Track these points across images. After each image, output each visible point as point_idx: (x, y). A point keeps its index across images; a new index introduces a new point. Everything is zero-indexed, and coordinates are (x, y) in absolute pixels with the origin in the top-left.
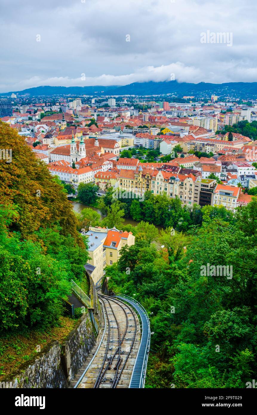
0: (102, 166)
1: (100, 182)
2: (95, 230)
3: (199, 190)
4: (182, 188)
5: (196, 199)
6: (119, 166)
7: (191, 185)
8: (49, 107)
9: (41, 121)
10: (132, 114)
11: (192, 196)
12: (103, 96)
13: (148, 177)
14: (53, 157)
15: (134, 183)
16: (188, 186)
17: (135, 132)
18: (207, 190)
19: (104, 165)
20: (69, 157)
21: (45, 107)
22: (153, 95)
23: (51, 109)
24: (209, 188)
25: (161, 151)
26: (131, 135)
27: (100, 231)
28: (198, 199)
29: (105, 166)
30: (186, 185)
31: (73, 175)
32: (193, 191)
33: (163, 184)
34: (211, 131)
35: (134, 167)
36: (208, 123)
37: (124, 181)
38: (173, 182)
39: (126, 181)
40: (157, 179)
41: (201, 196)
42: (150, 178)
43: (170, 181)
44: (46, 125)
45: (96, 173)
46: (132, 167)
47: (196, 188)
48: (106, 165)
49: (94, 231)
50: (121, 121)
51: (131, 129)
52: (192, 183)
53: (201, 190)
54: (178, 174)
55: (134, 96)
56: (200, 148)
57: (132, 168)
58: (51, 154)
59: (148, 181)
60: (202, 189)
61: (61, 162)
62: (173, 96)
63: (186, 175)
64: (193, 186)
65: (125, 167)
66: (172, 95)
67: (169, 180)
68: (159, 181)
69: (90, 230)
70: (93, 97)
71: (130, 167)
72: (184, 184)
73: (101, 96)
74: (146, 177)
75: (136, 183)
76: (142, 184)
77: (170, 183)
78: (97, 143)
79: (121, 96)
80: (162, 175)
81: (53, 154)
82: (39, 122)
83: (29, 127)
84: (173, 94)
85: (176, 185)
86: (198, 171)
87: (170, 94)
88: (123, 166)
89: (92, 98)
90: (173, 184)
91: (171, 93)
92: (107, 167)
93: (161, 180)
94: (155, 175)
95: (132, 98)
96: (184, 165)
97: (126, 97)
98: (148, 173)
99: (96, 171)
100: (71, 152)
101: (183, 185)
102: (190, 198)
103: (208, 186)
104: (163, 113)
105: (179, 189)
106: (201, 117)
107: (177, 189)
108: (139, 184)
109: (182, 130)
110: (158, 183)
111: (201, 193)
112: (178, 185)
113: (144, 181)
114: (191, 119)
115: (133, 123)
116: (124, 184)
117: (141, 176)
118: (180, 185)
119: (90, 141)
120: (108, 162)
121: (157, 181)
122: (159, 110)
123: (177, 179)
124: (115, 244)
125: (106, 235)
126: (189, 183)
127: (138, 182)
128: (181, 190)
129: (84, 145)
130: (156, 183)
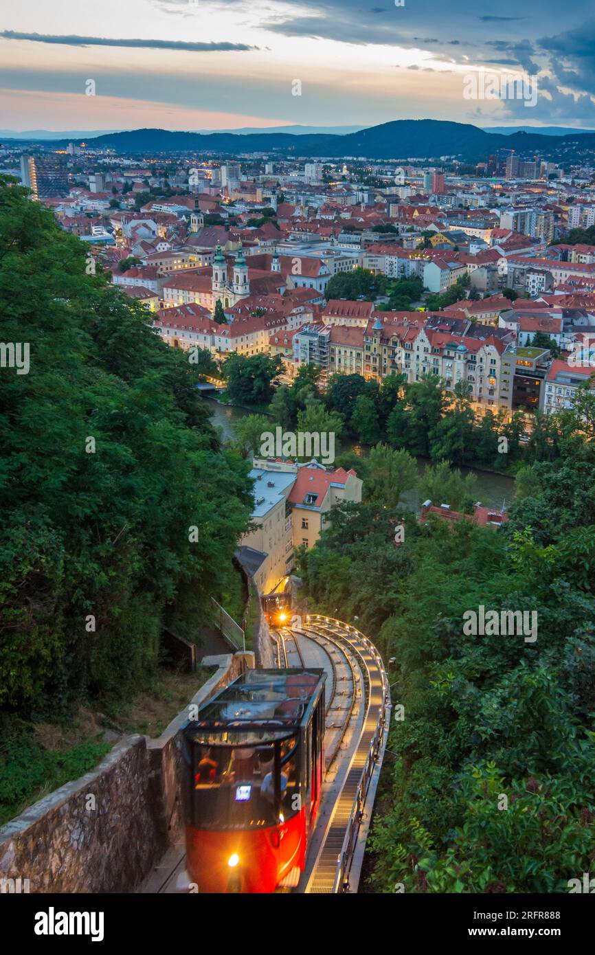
0: (289, 319)
1: (282, 355)
2: (267, 466)
3: (513, 373)
4: (472, 368)
5: (504, 394)
6: (328, 319)
7: (493, 362)
8: (163, 179)
9: (143, 210)
10: (360, 200)
11: (498, 385)
12: (292, 158)
13: (395, 343)
14: (170, 296)
15: (363, 356)
16: (487, 366)
17: (366, 240)
18: (529, 373)
19: (293, 315)
20: (208, 295)
21: (153, 179)
22: (409, 159)
23: (167, 185)
24: (533, 369)
25: (425, 285)
26: (356, 248)
27: (279, 468)
28: (510, 394)
29: (294, 318)
30: (481, 361)
31: (217, 338)
32: (498, 375)
33: (431, 359)
34: (537, 241)
35: (363, 321)
36: (534, 223)
37: (340, 352)
38: (452, 354)
39: (343, 353)
40: (415, 348)
41: (516, 387)
42: (399, 346)
43: (446, 353)
44: (154, 220)
45: (273, 334)
46: (358, 321)
48: (298, 316)
49: (266, 468)
50: (335, 215)
51: (357, 234)
52: (495, 354)
53: (516, 373)
54: (463, 336)
55: (362, 159)
56: (514, 278)
57: (358, 324)
58: (165, 289)
59: (395, 353)
60: (518, 372)
61: (188, 308)
62: (454, 161)
63: (482, 339)
64: (498, 363)
65: (343, 320)
66: (450, 160)
67: (442, 349)
68: (422, 355)
69: (254, 466)
70: (269, 160)
71: (353, 321)
72: (478, 359)
73: (288, 158)
74: (391, 344)
75: (368, 357)
76: (381, 360)
77: (444, 357)
78: (275, 266)
79: (335, 159)
80: (427, 340)
81: (170, 290)
82: (135, 214)
83: (110, 225)
84: (453, 157)
85: (459, 361)
86: (509, 331)
87: (447, 157)
88: (338, 319)
89: (266, 162)
90: (452, 358)
91: (450, 154)
92: (299, 320)
93: (426, 350)
94: (412, 340)
95: (361, 164)
96: (479, 317)
97: (348, 162)
98: (395, 334)
99: (272, 330)
100: (214, 284)
101: (475, 362)
102: (491, 392)
103: (531, 364)
104: (432, 199)
105: (465, 370)
106: (516, 209)
107: (462, 371)
108: (375, 360)
109: (474, 237)
110: (418, 357)
111: (516, 379)
112: (465, 361)
113: (385, 352)
114: (494, 214)
115: (361, 220)
116: (340, 360)
117: (378, 340)
118: (468, 361)
119: (261, 262)
120: (302, 308)
121: (416, 353)
122: (422, 193)
123: (461, 347)
124: (315, 498)
125: (292, 479)
126: (490, 358)
127: (372, 354)
128: (471, 373)
129: (246, 268)
130: (413, 356)
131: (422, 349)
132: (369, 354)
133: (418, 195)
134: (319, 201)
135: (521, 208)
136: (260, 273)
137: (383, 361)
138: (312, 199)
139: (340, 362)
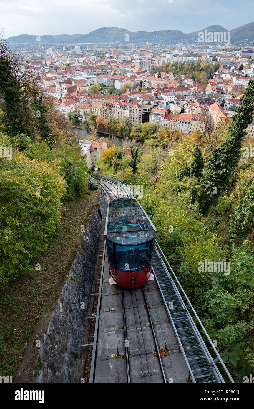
0: (80, 100)
1: (80, 111)
2: (83, 141)
3: (142, 113)
5: (140, 119)
6: (90, 99)
7: (137, 110)
8: (32, 54)
10: (94, 59)
11: (138, 116)
12: (71, 44)
13: (110, 106)
15: (102, 110)
16: (135, 111)
17: (97, 73)
18: (146, 113)
19: (81, 98)
20: (56, 93)
22: (106, 43)
24: (147, 111)
25: (116, 88)
26: (95, 76)
27: (86, 142)
28: (141, 119)
31: (61, 107)
32: (138, 113)
33: (120, 110)
34: (146, 71)
35: (101, 100)
36: (145, 65)
40: (116, 107)
41: (143, 117)
42: (111, 106)
45: (76, 105)
46: (99, 100)
47: (140, 112)
50: (87, 65)
51: (95, 71)
52: (137, 108)
54: (128, 103)
55: (92, 44)
59: (110, 109)
60: (144, 112)
63: (133, 103)
64: (138, 110)
65: (95, 99)
66: (119, 43)
67: (123, 107)
68: (118, 109)
69: (80, 142)
71: (97, 99)
74: (109, 106)
75: (103, 110)
77: (124, 109)
78: (73, 83)
79: (84, 44)
80: (118, 104)
84: (120, 42)
85: (128, 110)
86: (140, 101)
87: (118, 42)
88: (93, 99)
89: (63, 46)
90: (126, 109)
93: (119, 107)
94: (115, 105)
96: (132, 97)
97: (88, 45)
98: (110, 103)
100: (57, 90)
101: (132, 110)
102: (136, 119)
103: (147, 110)
104: (115, 58)
106: (140, 60)
107: (129, 113)
108: (105, 111)
109: (128, 71)
111: (143, 115)
114: (134, 62)
115: (95, 66)
117: (106, 105)
118: (130, 110)
119: (69, 82)
120: (83, 96)
121: (116, 108)
122: (112, 56)
123: (128, 106)
124: (96, 149)
125: (90, 144)
126: (136, 109)
128: (131, 113)
129: (65, 84)
130: (115, 110)
131: (117, 107)
133: (111, 56)
134: (81, 60)
135: (141, 60)
136: (69, 86)
138: (79, 59)
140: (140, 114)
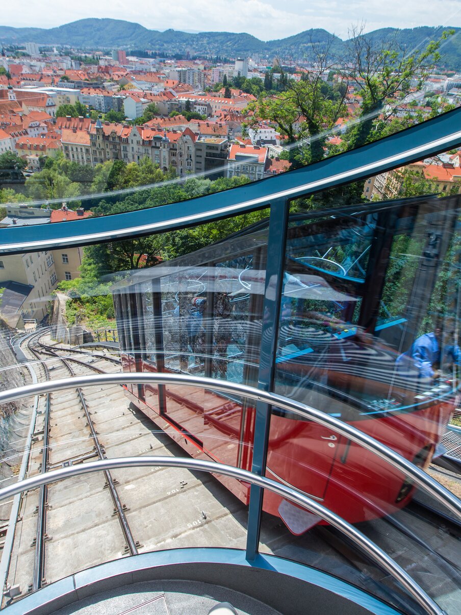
3: (204, 155)
4: (174, 155)
7: (190, 148)
11: (193, 167)
13: (114, 139)
15: (91, 151)
16: (185, 152)
18: (214, 155)
19: (32, 127)
24: (218, 152)
26: (71, 90)
30: (180, 148)
32: (193, 158)
33: (142, 149)
37: (72, 150)
38: (158, 145)
39: (75, 150)
40: (130, 142)
42: (117, 141)
43: (153, 144)
47: (199, 153)
52: (190, 143)
53: (207, 156)
59: (115, 147)
60: (208, 154)
64: (193, 149)
67: (150, 141)
68: (136, 147)
72: (178, 147)
74: (111, 140)
75: (95, 152)
76: (105, 153)
77: (153, 147)
80: (138, 135)
85: (164, 150)
90: (158, 148)
93: (138, 142)
94: (127, 135)
98: (113, 131)
101: (176, 150)
102: (189, 171)
103: (216, 149)
105: (169, 156)
107: (167, 157)
108: (100, 153)
110: (133, 148)
111: (206, 160)
112: (168, 149)
113: (107, 147)
116: (73, 155)
117: (101, 137)
118: (171, 149)
120: (38, 122)
121: (131, 145)
123: (164, 139)
126: (186, 145)
127: (98, 149)
128: (174, 158)
130: (129, 149)
131: (135, 142)
132: (95, 149)
137: (107, 153)
139: (73, 157)
140: (199, 159)
